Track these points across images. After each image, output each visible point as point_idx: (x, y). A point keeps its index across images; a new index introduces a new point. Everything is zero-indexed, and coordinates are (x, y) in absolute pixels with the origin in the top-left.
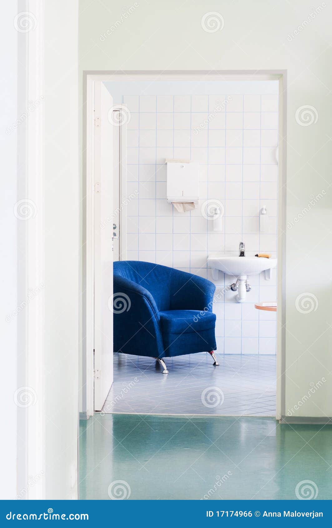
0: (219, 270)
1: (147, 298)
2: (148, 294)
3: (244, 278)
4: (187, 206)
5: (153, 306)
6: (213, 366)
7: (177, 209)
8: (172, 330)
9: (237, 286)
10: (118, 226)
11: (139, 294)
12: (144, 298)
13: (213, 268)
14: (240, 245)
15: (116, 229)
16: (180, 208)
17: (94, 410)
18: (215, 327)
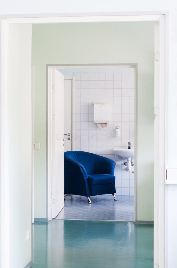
0: (119, 156)
2: (82, 166)
3: (130, 159)
4: (104, 125)
5: (84, 172)
6: (114, 201)
7: (99, 126)
8: (93, 183)
9: (127, 163)
10: (71, 135)
11: (78, 166)
12: (80, 168)
13: (116, 155)
14: (128, 143)
16: (100, 126)
17: (52, 218)
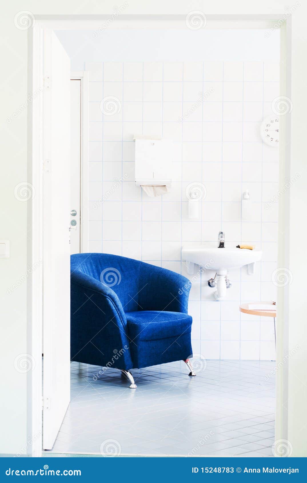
0: (195, 264)
1: (111, 299)
2: (112, 294)
3: (223, 272)
4: (158, 189)
5: (118, 309)
6: (188, 377)
7: (147, 193)
8: (140, 337)
9: (216, 282)
10: (78, 212)
11: (102, 294)
12: (108, 299)
13: (188, 261)
14: (219, 235)
15: (76, 215)
16: (149, 192)
17: (43, 448)
18: (192, 331)
